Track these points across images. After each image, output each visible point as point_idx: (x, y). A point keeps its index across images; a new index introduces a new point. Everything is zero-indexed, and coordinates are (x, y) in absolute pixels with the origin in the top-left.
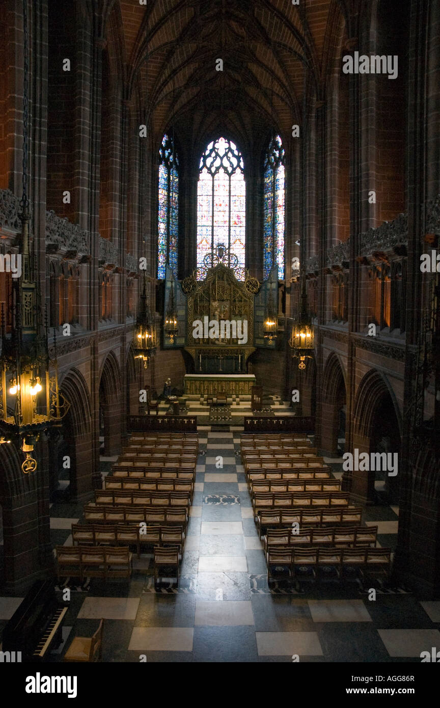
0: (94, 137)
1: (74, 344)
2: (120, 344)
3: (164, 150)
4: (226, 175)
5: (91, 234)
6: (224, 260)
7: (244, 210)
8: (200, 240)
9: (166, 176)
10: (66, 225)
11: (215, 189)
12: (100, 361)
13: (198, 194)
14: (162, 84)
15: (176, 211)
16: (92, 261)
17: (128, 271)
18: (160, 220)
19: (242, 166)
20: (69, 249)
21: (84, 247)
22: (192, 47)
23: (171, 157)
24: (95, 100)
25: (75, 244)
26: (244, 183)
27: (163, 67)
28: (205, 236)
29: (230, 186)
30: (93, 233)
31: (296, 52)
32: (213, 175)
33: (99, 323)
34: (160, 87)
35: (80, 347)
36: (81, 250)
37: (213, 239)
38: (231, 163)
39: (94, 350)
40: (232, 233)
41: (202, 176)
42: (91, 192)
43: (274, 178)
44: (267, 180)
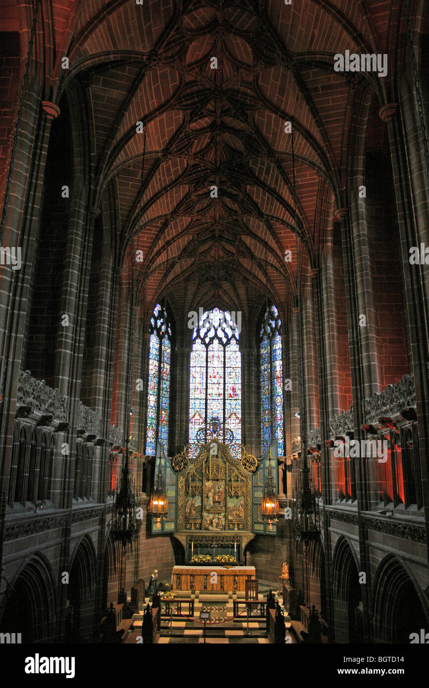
0: (81, 300)
1: (41, 524)
2: (98, 527)
3: (156, 319)
4: (221, 346)
5: (71, 401)
6: (219, 435)
7: (240, 381)
8: (193, 414)
9: (157, 346)
10: (42, 388)
11: (209, 360)
12: (73, 546)
13: (191, 366)
14: (156, 254)
15: (168, 383)
16: (70, 430)
17: (111, 444)
18: (150, 392)
19: (237, 337)
20: (44, 414)
21: (62, 414)
22: (186, 220)
23: (163, 327)
24: (84, 264)
25: (52, 409)
26: (239, 354)
27: (157, 237)
29: (225, 357)
30: (73, 399)
31: (288, 224)
32: (207, 346)
33: (74, 501)
34: (153, 258)
35: (49, 528)
36: (58, 417)
37: (206, 412)
38: (226, 335)
39: (66, 532)
40: (227, 406)
41: (195, 347)
42: (74, 356)
43: (271, 348)
44: (263, 351)
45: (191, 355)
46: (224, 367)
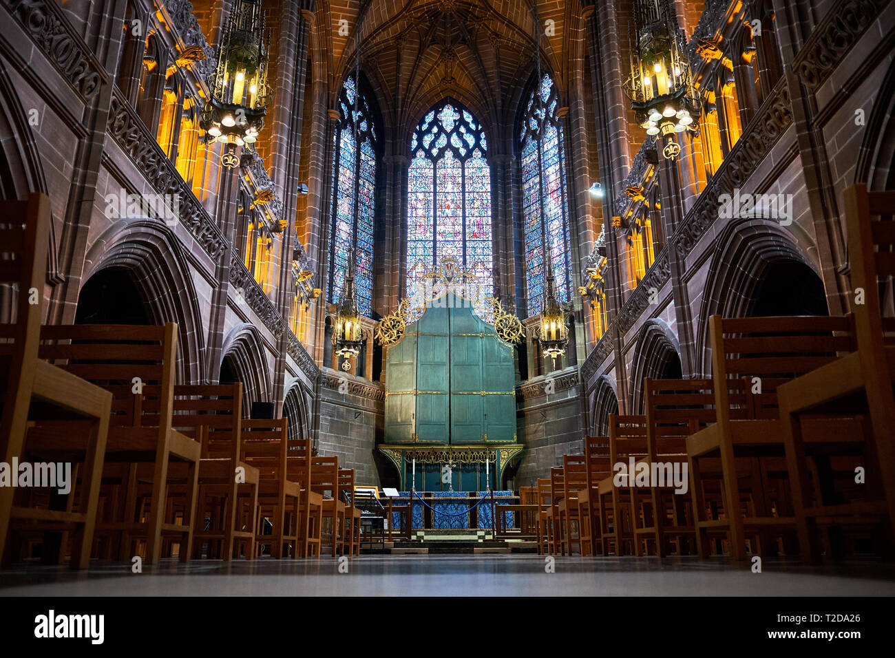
3: (350, 108)
4: (457, 160)
7: (490, 213)
8: (413, 265)
9: (352, 150)
11: (438, 182)
13: (409, 190)
15: (371, 212)
18: (341, 217)
19: (483, 147)
23: (364, 125)
26: (487, 171)
28: (422, 258)
29: (463, 176)
32: (435, 160)
37: (434, 261)
38: (465, 144)
40: (470, 252)
41: (415, 162)
43: (539, 152)
44: (528, 160)
45: (410, 175)
46: (464, 192)
